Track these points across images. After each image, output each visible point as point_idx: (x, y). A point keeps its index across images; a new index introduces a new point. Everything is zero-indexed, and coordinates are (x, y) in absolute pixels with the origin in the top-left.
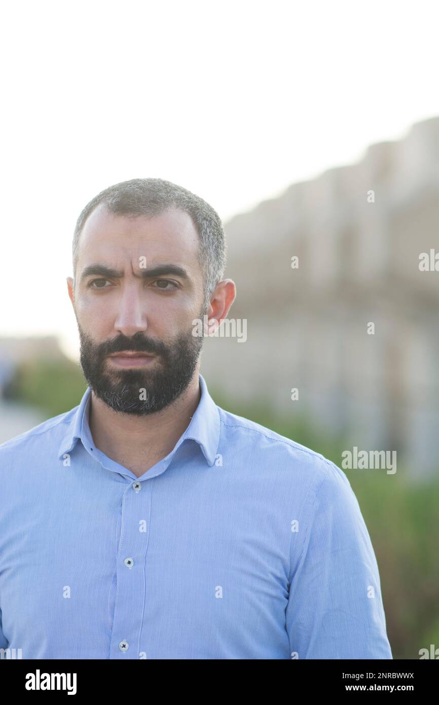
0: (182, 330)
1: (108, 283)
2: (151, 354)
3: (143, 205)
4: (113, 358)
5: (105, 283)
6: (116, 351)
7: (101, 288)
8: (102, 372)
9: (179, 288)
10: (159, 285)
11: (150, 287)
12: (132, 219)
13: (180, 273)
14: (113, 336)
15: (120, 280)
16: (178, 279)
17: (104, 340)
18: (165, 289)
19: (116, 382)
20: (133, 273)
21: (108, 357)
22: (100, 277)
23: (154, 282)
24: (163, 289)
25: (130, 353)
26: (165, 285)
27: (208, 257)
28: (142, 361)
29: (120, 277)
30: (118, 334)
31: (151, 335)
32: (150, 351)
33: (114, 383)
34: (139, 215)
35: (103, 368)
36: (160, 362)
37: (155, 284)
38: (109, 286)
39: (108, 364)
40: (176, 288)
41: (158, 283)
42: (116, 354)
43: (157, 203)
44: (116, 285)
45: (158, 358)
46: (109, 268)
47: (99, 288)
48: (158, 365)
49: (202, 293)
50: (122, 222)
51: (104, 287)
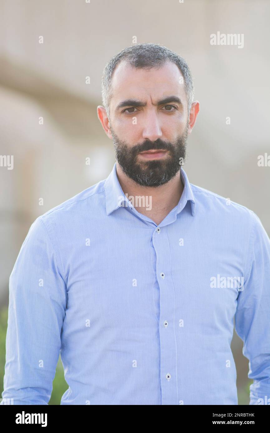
0: (179, 134)
1: (135, 110)
2: (164, 150)
3: (153, 62)
4: (142, 154)
5: (134, 110)
6: (144, 150)
7: (131, 113)
8: (135, 163)
9: (177, 109)
10: (166, 109)
11: (160, 111)
12: (147, 70)
13: (178, 101)
14: (141, 141)
15: (144, 108)
16: (177, 104)
17: (135, 144)
18: (170, 111)
19: (144, 168)
20: (152, 103)
21: (139, 154)
22: (131, 107)
23: (163, 108)
24: (168, 111)
25: (153, 151)
26: (170, 109)
27: (189, 89)
28: (160, 155)
29: (144, 106)
30: (145, 140)
31: (164, 139)
32: (164, 148)
33: (143, 169)
34: (151, 67)
35: (136, 160)
36: (170, 155)
37: (164, 108)
38: (136, 111)
39: (138, 158)
40: (176, 109)
41: (165, 108)
42: (144, 152)
43: (160, 59)
44: (140, 111)
45: (169, 152)
46: (138, 101)
47: (130, 113)
48: (169, 156)
49: (187, 111)
50: (142, 72)
51: (133, 112)
